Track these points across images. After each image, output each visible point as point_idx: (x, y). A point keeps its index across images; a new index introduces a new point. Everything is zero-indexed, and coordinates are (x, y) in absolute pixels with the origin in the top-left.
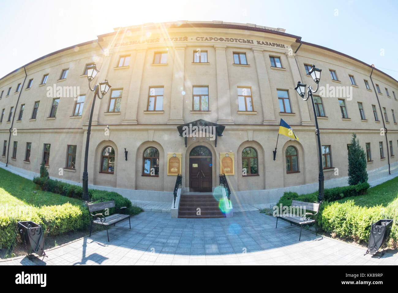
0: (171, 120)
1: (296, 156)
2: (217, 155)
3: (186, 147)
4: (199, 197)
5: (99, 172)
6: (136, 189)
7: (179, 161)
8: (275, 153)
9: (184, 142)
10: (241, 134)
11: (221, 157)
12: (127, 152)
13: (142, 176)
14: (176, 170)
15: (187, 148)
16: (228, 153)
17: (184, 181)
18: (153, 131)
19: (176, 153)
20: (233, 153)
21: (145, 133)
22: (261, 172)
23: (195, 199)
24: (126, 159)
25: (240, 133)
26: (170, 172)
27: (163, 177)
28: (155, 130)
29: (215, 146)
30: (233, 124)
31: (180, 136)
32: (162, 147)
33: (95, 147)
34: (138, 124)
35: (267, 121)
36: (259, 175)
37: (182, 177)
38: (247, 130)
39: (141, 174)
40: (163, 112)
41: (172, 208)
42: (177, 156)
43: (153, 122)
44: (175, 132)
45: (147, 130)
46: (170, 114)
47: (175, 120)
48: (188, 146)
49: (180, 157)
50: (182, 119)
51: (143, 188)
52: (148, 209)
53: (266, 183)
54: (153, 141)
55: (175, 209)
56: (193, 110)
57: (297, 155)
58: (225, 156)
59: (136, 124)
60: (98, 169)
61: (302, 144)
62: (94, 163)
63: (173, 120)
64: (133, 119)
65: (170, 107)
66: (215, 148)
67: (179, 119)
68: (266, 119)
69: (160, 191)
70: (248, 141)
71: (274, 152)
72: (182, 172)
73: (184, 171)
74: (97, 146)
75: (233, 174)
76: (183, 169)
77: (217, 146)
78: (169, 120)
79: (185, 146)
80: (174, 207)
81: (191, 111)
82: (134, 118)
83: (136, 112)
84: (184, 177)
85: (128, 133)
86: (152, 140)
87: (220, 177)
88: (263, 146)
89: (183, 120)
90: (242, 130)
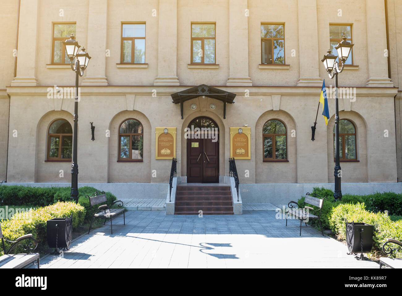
0: (159, 79)
1: (354, 136)
2: (227, 130)
3: (182, 118)
4: (200, 188)
5: (45, 161)
6: (109, 182)
7: (173, 138)
8: (314, 129)
9: (180, 112)
10: (261, 100)
11: (233, 134)
12: (94, 127)
13: (118, 161)
14: (168, 151)
15: (183, 120)
16: (242, 128)
17: (180, 168)
18: (133, 96)
19: (167, 128)
20: (250, 128)
21: (121, 99)
22: (290, 157)
23: (195, 191)
24: (93, 139)
25: (261, 98)
26: (159, 154)
27: (150, 162)
28: (136, 94)
29: (223, 117)
30: (251, 85)
31: (173, 102)
32: (148, 119)
33: (37, 122)
34: (109, 86)
35: (305, 79)
36: (288, 161)
37: (176, 162)
38: (271, 94)
39: (116, 159)
40: (146, 66)
41: (168, 201)
42: (169, 132)
43: (132, 82)
44: (167, 96)
45: (124, 94)
46: (157, 69)
47: (166, 79)
48: (185, 117)
49: (173, 133)
50: (176, 77)
51: (119, 181)
52: (133, 207)
53: (299, 174)
54: (134, 110)
55: (170, 202)
56: (192, 63)
57: (355, 134)
58: (238, 132)
59: (106, 84)
60: (43, 156)
61: (365, 117)
62: (35, 148)
63: (163, 79)
64: (100, 76)
65: (157, 58)
66: (224, 121)
67: (170, 77)
68: (304, 78)
69: (144, 183)
70: (272, 110)
71: (312, 127)
72: (176, 154)
73: (179, 153)
74: (40, 120)
75: (249, 158)
76: (178, 151)
77: (226, 117)
78: (156, 79)
79: (180, 117)
80: (170, 201)
81: (188, 65)
82: (102, 74)
83: (104, 66)
84: (180, 162)
85: (93, 98)
86: (132, 110)
87: (229, 161)
88: (295, 119)
89: (178, 80)
90: (264, 94)
